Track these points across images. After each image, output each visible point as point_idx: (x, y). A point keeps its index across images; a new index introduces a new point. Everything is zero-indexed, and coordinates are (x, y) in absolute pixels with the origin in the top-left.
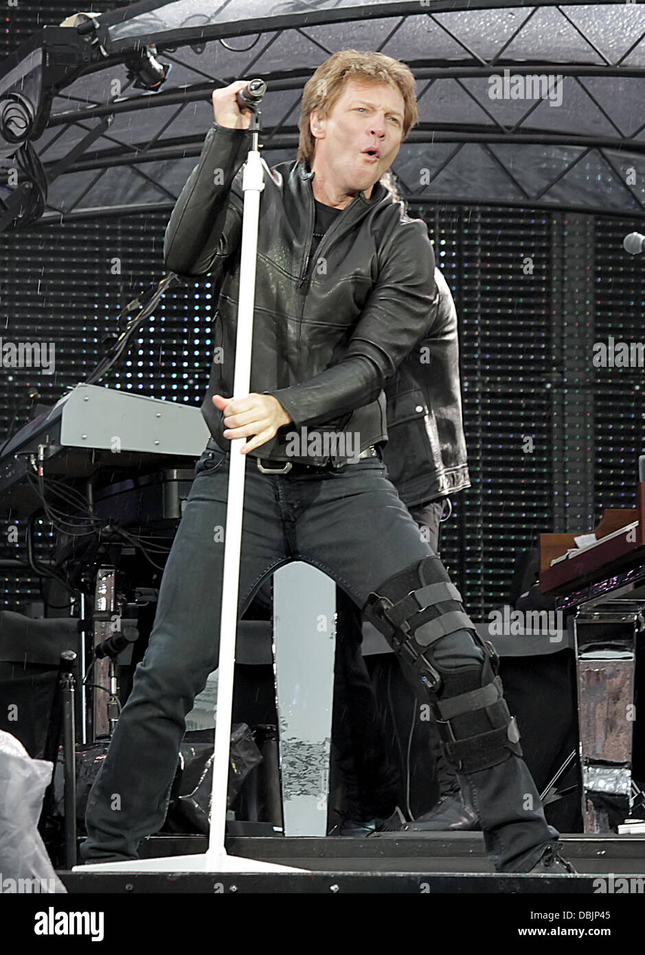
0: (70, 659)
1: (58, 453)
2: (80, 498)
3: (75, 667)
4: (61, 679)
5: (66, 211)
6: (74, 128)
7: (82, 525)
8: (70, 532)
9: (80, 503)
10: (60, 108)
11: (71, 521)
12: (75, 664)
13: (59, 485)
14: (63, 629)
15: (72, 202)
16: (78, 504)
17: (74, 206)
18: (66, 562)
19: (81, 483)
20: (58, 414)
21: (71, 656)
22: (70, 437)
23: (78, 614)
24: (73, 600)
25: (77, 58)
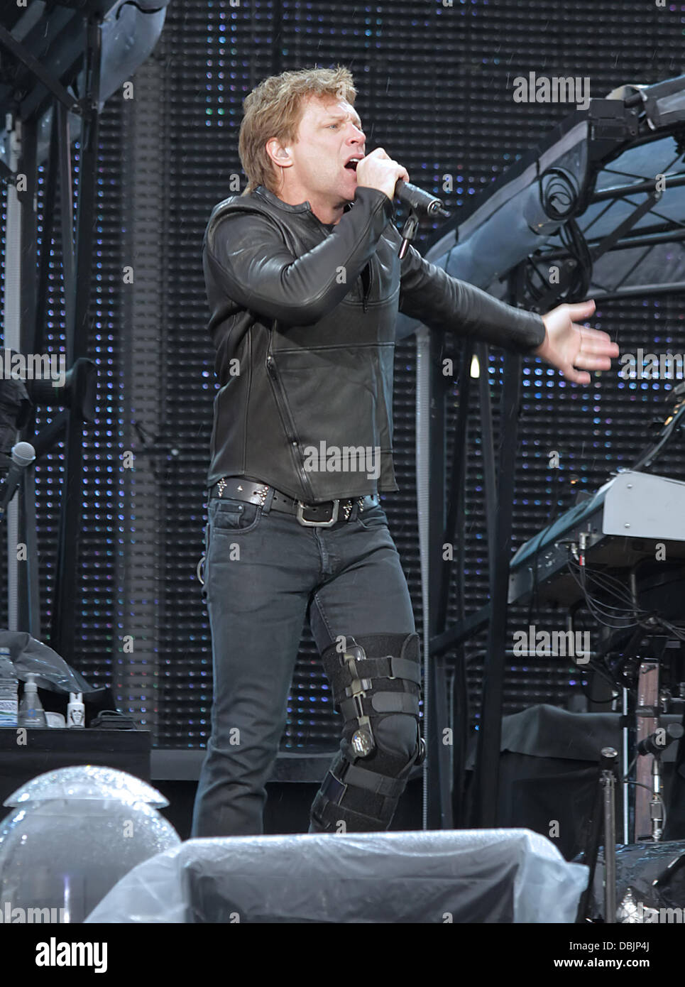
0: (611, 756)
1: (599, 543)
2: (623, 589)
3: (617, 763)
4: (602, 777)
5: (611, 289)
6: (620, 203)
7: (624, 617)
8: (612, 624)
9: (622, 593)
10: (606, 183)
11: (613, 613)
12: (617, 760)
13: (601, 575)
14: (605, 724)
15: (618, 280)
16: (620, 595)
17: (621, 284)
18: (608, 655)
19: (623, 573)
20: (600, 502)
21: (611, 753)
22: (612, 526)
23: (620, 709)
24: (615, 694)
25: (624, 132)
